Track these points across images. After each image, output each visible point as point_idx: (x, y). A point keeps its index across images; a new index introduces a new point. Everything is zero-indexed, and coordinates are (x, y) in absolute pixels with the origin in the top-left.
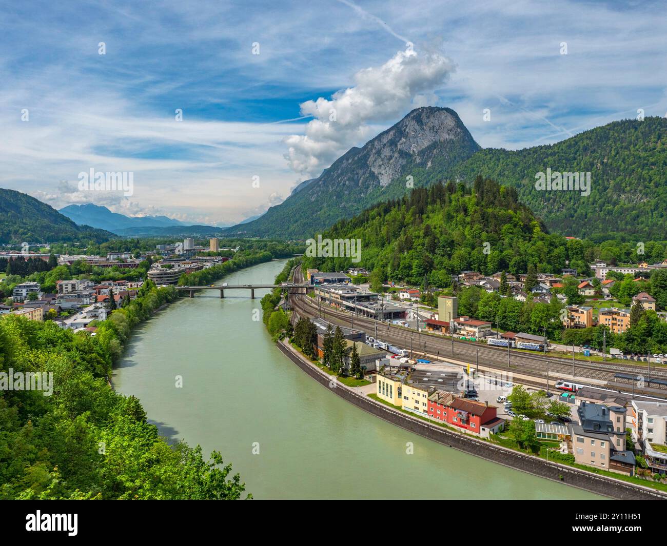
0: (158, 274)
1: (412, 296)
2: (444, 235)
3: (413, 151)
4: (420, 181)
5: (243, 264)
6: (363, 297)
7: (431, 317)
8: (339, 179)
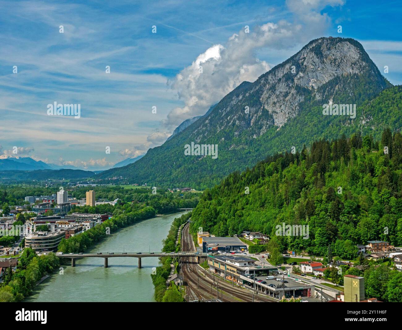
0: (36, 240)
1: (315, 270)
2: (349, 200)
3: (313, 87)
4: (320, 122)
5: (124, 223)
6: (261, 271)
7: (337, 297)
8: (228, 118)
